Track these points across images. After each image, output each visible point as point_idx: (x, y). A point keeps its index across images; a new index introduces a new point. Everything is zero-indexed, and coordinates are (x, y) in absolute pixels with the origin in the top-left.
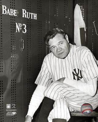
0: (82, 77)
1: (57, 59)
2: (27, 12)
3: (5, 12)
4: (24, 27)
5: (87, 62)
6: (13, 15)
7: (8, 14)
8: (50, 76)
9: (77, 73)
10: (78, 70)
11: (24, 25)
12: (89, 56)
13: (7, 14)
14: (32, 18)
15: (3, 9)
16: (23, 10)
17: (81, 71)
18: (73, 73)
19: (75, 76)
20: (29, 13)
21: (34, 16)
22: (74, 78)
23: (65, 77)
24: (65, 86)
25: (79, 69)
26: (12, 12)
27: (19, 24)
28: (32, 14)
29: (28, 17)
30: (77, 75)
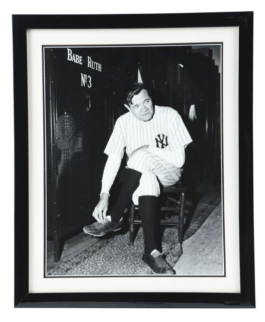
0: (167, 145)
1: (138, 120)
2: (92, 60)
3: (70, 58)
4: (89, 80)
5: (176, 126)
6: (78, 63)
7: (74, 60)
8: (125, 143)
9: (162, 139)
10: (163, 136)
11: (89, 77)
12: (178, 118)
13: (72, 61)
14: (97, 69)
15: (69, 54)
16: (89, 57)
17: (167, 137)
18: (156, 139)
19: (159, 143)
20: (94, 62)
21: (99, 67)
22: (158, 146)
23: (149, 144)
24: (154, 156)
25: (164, 134)
26: (78, 59)
27: (84, 75)
28: (97, 63)
29: (93, 67)
30: (162, 142)
